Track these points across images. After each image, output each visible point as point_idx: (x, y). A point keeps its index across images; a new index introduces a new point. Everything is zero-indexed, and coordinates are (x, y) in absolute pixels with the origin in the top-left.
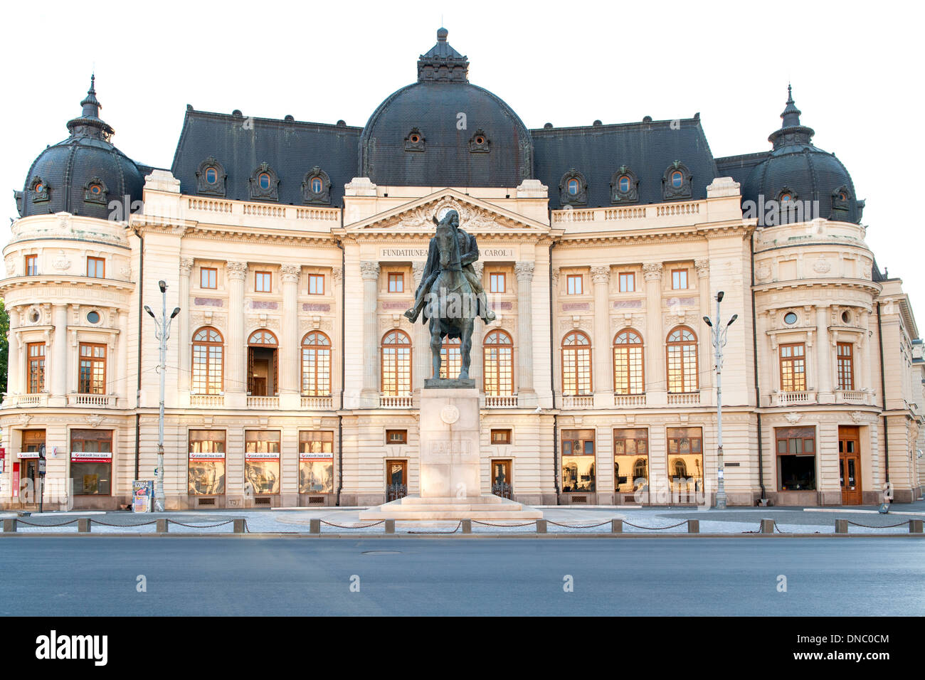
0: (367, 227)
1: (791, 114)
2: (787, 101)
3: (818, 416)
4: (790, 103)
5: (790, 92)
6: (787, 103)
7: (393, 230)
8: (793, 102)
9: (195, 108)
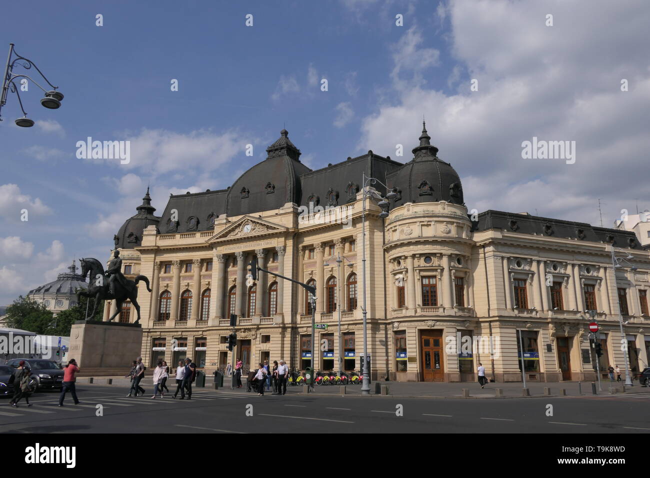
0: (217, 238)
1: (425, 138)
2: (422, 130)
3: (406, 324)
4: (425, 131)
5: (424, 126)
6: (423, 132)
7: (229, 238)
8: (426, 132)
9: (173, 195)
